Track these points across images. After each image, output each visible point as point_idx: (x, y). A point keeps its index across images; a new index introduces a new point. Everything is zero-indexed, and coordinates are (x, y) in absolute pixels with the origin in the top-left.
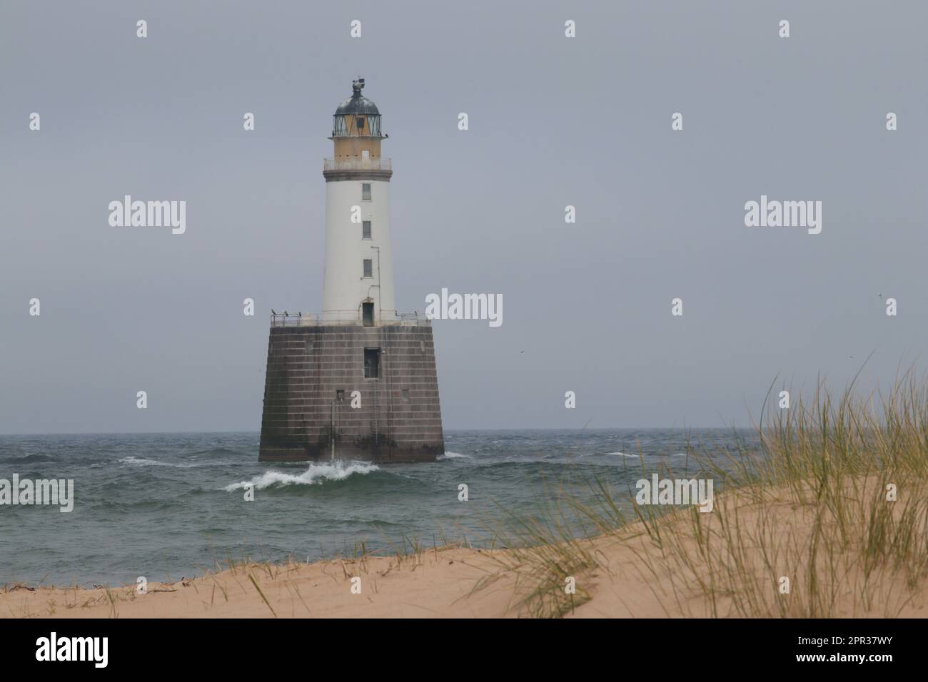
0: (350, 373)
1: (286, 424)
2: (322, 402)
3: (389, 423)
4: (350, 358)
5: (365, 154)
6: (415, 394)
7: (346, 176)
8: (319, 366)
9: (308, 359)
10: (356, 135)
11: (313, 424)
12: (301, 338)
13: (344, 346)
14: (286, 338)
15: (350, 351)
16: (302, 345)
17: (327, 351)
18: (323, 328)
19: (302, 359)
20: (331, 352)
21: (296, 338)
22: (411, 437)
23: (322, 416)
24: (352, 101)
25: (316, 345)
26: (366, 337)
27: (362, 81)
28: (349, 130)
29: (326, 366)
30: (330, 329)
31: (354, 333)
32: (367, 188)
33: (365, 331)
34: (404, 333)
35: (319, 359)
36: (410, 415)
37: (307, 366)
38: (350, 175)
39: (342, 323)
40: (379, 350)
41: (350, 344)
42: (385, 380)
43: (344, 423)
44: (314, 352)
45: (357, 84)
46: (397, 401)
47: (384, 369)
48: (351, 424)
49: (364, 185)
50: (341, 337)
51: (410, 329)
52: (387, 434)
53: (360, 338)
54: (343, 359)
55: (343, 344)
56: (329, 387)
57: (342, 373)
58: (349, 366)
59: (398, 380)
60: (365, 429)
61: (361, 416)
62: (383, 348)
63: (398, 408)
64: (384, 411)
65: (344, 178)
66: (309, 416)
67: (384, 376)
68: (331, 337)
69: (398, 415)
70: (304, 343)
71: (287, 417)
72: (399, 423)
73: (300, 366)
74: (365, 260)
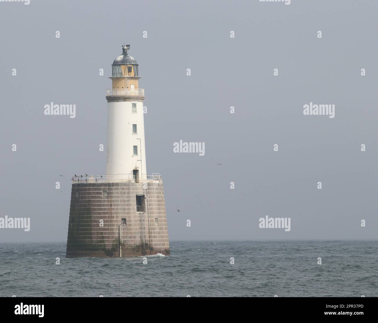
0: (129, 209)
1: (91, 238)
2: (113, 225)
3: (150, 237)
4: (128, 201)
5: (132, 87)
6: (161, 221)
7: (123, 99)
8: (111, 205)
9: (104, 201)
10: (128, 76)
11: (109, 237)
12: (100, 189)
13: (126, 194)
14: (89, 189)
15: (128, 197)
16: (101, 193)
17: (116, 197)
18: (113, 184)
19: (101, 201)
20: (118, 197)
21: (96, 189)
22: (160, 245)
23: (113, 233)
24: (124, 57)
25: (108, 193)
26: (136, 189)
27: (128, 46)
28: (123, 74)
29: (115, 205)
30: (117, 184)
31: (130, 187)
32: (134, 105)
33: (136, 186)
34: (155, 187)
35: (111, 201)
36: (159, 233)
37: (104, 205)
38: (125, 99)
39: (124, 181)
40: (143, 197)
41: (129, 193)
42: (147, 213)
43: (126, 237)
44: (108, 197)
45: (125, 47)
46: (153, 225)
47: (146, 207)
48: (130, 237)
49: (133, 104)
50: (123, 189)
51: (157, 184)
52: (149, 243)
53: (134, 189)
54: (124, 201)
55: (124, 193)
56: (117, 217)
57: (124, 209)
58: (128, 205)
59: (153, 213)
60: (137, 241)
61: (135, 233)
62: (145, 195)
63: (154, 229)
64: (147, 231)
65: (122, 100)
66: (106, 233)
67: (146, 210)
68: (117, 189)
69: (154, 233)
70: (101, 192)
71: (91, 234)
72: (154, 237)
73: (100, 205)
74: (134, 146)
